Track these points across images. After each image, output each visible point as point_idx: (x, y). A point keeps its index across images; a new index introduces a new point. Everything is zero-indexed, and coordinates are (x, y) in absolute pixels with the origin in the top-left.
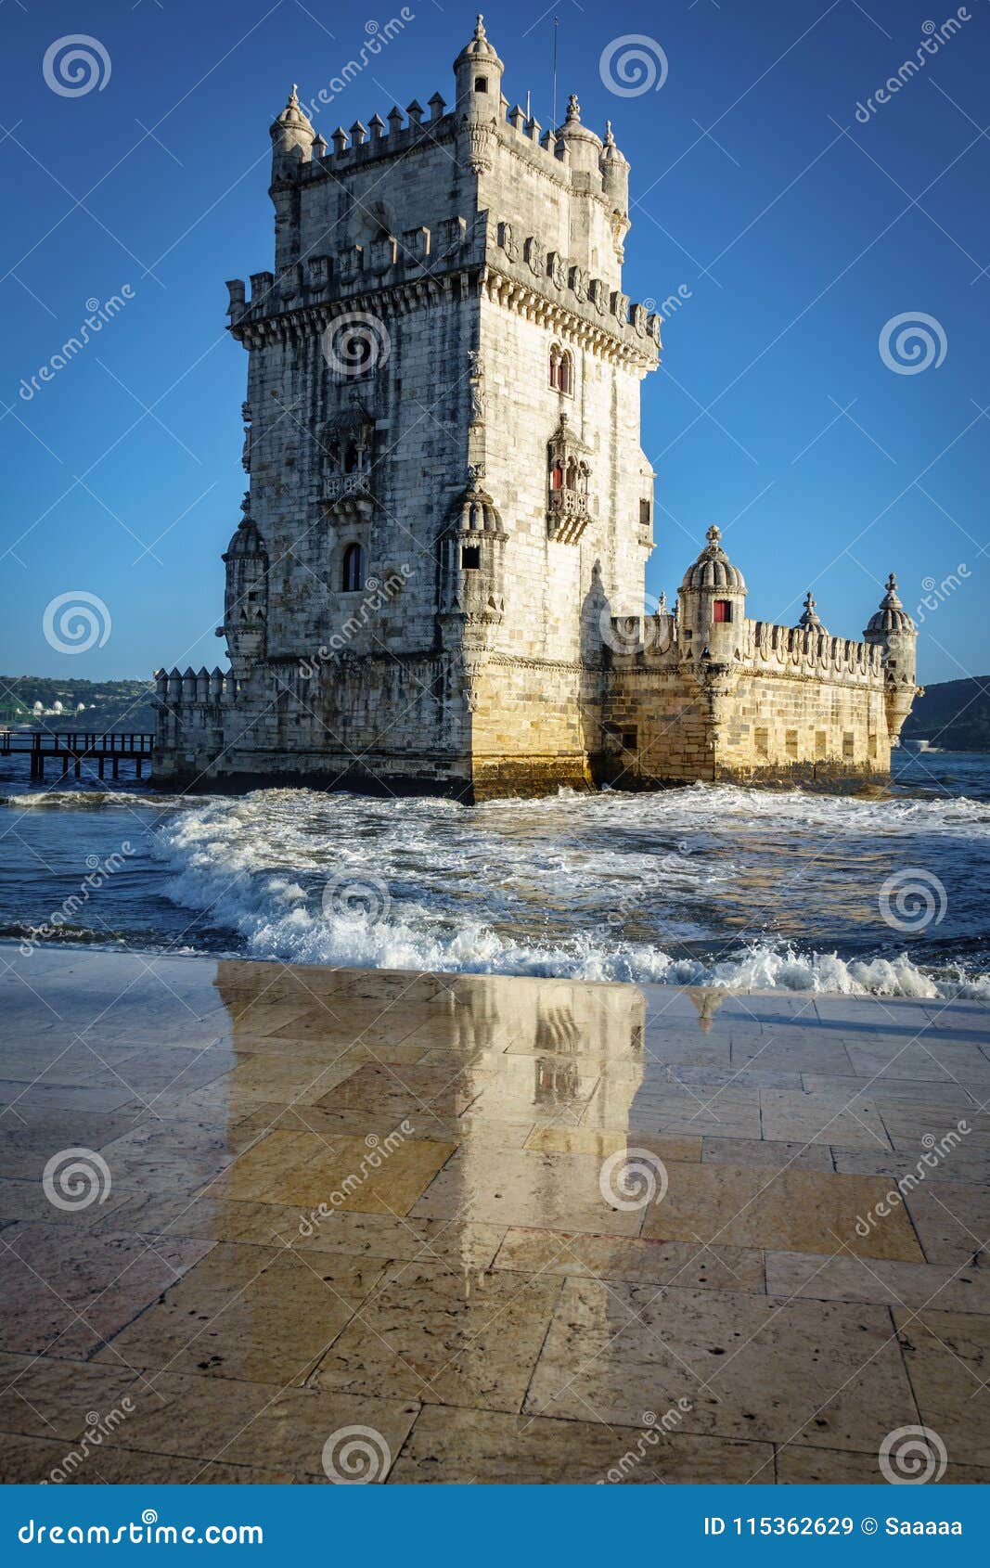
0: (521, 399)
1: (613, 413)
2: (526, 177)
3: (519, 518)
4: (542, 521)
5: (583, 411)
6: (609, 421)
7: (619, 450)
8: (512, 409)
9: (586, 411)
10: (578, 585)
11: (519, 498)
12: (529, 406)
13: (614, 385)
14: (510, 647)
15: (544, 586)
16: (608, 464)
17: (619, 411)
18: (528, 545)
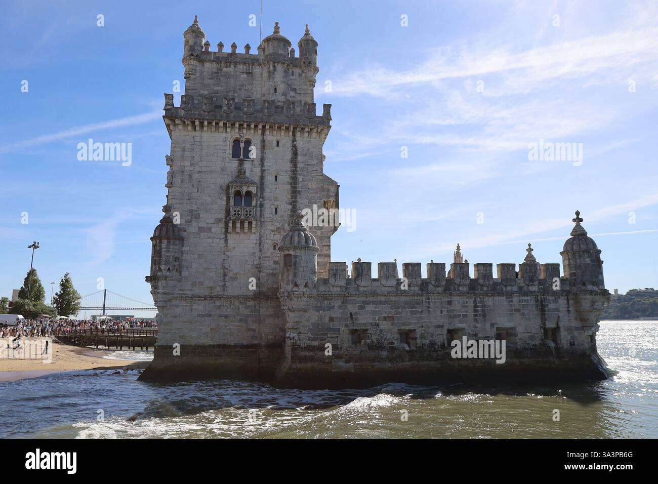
0: (204, 169)
1: (294, 161)
2: (225, 69)
3: (200, 226)
4: (222, 225)
5: (262, 165)
6: (288, 166)
7: (300, 178)
8: (196, 176)
9: (265, 164)
10: (258, 254)
11: (201, 216)
12: (211, 171)
13: (294, 146)
14: (191, 290)
15: (223, 257)
16: (288, 187)
17: (299, 158)
18: (209, 238)
